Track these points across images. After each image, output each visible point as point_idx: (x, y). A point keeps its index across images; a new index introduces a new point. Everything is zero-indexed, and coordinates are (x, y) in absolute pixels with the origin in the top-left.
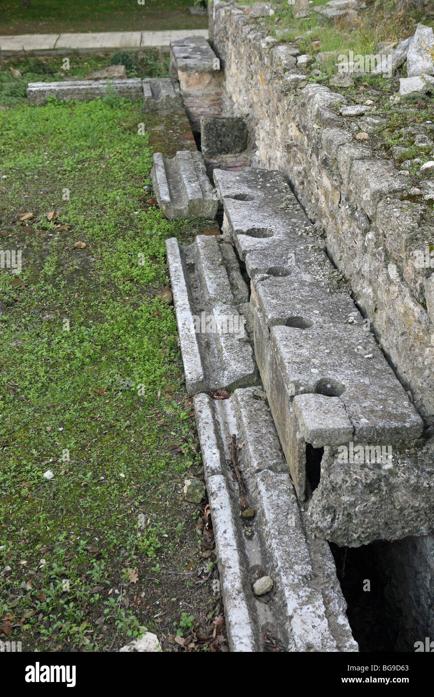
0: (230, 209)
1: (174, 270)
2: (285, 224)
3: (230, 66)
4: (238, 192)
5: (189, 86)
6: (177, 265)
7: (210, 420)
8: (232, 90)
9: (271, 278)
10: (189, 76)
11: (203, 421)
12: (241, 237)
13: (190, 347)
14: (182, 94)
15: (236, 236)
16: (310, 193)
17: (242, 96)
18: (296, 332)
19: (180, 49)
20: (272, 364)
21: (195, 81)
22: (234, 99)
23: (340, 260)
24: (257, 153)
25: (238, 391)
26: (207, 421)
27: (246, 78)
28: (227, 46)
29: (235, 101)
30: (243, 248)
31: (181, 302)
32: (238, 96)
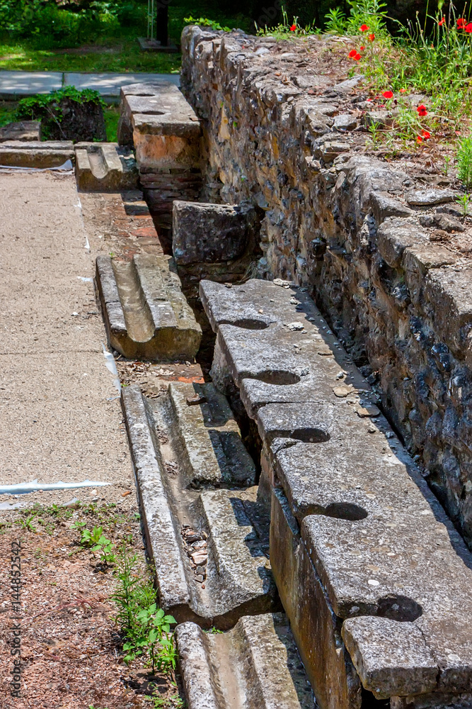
0: (230, 340)
1: (136, 433)
2: (315, 365)
3: (218, 128)
4: (241, 316)
5: (149, 156)
6: (142, 426)
7: (203, 662)
8: (219, 165)
9: (298, 444)
10: (150, 142)
11: (193, 665)
12: (248, 382)
13: (167, 551)
14: (138, 168)
15: (240, 382)
16: (354, 319)
17: (239, 174)
18: (342, 525)
19: (139, 100)
20: (302, 575)
21: (159, 149)
22: (223, 179)
23: (404, 421)
24: (262, 261)
25: (246, 620)
26: (198, 663)
27: (246, 147)
28: (215, 97)
29: (224, 181)
30: (254, 399)
31: (150, 482)
32: (230, 174)
